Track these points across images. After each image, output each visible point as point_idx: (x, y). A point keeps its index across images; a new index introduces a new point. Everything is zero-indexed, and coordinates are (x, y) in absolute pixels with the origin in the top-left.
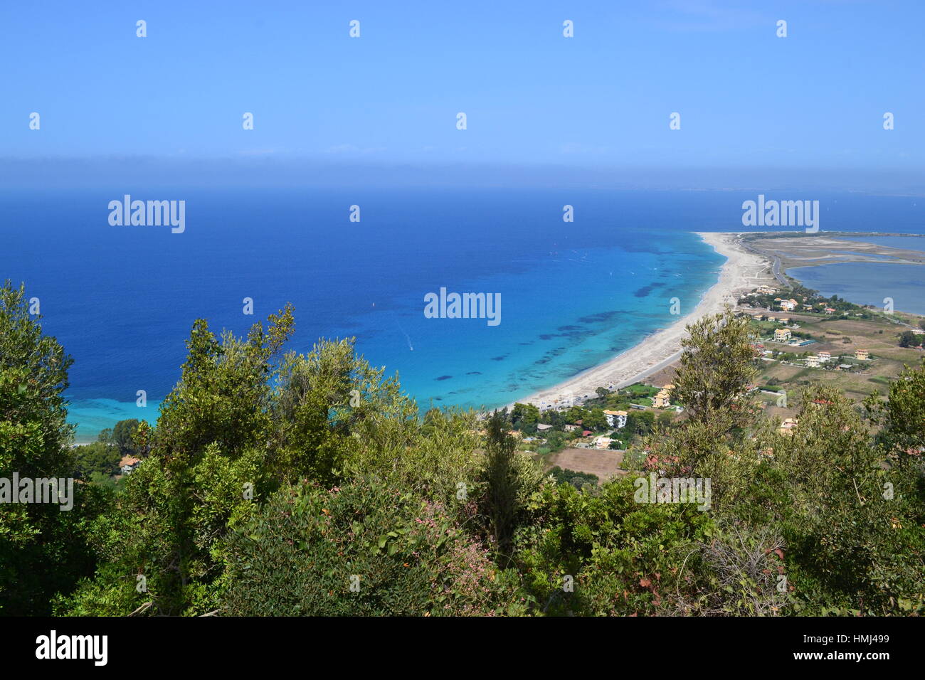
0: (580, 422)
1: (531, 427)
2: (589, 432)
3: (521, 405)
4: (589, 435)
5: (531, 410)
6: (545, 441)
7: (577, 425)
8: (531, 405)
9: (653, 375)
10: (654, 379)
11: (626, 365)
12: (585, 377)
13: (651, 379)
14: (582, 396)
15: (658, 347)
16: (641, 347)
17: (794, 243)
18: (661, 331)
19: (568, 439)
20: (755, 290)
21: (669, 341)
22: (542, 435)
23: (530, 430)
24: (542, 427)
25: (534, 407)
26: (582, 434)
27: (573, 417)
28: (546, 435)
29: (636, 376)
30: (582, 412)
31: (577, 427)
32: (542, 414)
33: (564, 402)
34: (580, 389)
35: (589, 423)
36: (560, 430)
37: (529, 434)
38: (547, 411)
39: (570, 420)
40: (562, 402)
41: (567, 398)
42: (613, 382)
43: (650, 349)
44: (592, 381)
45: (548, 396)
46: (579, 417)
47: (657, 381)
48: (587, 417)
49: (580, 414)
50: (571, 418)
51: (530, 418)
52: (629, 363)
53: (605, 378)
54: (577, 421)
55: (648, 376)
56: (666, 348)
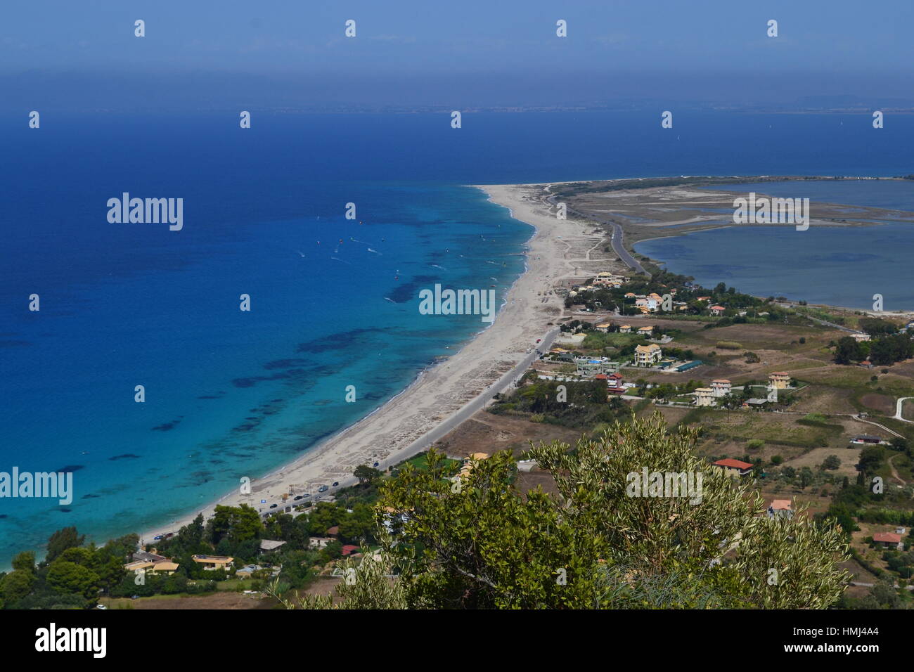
0: (335, 530)
1: (249, 547)
2: (351, 548)
3: (228, 508)
4: (353, 552)
5: (247, 516)
6: (277, 570)
7: (330, 536)
8: (245, 507)
9: (445, 438)
10: (447, 445)
11: (396, 423)
12: (327, 450)
13: (443, 445)
14: (329, 484)
15: (445, 389)
16: (415, 390)
17: (639, 197)
18: (442, 361)
19: (317, 563)
20: (589, 282)
21: (462, 377)
22: (271, 558)
23: (248, 553)
24: (269, 545)
25: (252, 511)
26: (340, 552)
27: (321, 524)
28: (278, 559)
29: (416, 441)
30: (337, 512)
31: (330, 541)
32: (264, 522)
33: (299, 498)
34: (322, 472)
35: (350, 531)
36: (302, 548)
37: (247, 561)
38: (271, 516)
39: (317, 529)
40: (294, 497)
41: (302, 489)
42: (378, 455)
43: (431, 392)
44: (342, 456)
45: (267, 489)
46: (332, 521)
47: (454, 448)
48: (346, 521)
49: (334, 517)
50: (318, 525)
51: (246, 532)
52: (400, 419)
53: (363, 448)
54: (328, 529)
55: (437, 440)
56: (459, 389)
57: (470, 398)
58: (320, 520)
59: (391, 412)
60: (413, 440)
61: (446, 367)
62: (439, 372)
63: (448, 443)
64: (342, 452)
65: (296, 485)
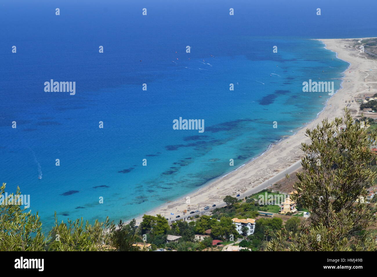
0: (209, 231)
1: (160, 238)
2: (218, 241)
3: (150, 216)
4: (219, 244)
5: (160, 222)
7: (206, 234)
8: (159, 216)
9: (279, 182)
10: (280, 186)
11: (253, 173)
12: (212, 186)
13: (278, 186)
14: (210, 206)
15: (284, 154)
16: (267, 155)
18: (286, 138)
21: (294, 148)
22: (172, 245)
23: (160, 242)
24: (171, 238)
25: (163, 219)
26: (211, 243)
27: (202, 227)
28: (176, 246)
29: (263, 183)
30: (211, 221)
31: (206, 237)
32: (171, 225)
33: (193, 212)
34: (208, 199)
35: (218, 232)
36: (190, 240)
37: (159, 246)
38: (176, 222)
39: (199, 230)
40: (190, 212)
41: (195, 208)
42: (240, 190)
43: (276, 156)
44: (220, 190)
45: (176, 207)
46: (208, 226)
47: (283, 188)
48: (216, 226)
49: (209, 224)
50: (200, 228)
51: (159, 230)
52: (256, 170)
53: (232, 186)
54: (205, 230)
55: (275, 183)
56: (291, 155)
57: (297, 160)
58: (201, 225)
59: (251, 166)
60: (261, 183)
61: (287, 142)
62: (281, 145)
63: (281, 185)
64: (220, 188)
65: (192, 206)
